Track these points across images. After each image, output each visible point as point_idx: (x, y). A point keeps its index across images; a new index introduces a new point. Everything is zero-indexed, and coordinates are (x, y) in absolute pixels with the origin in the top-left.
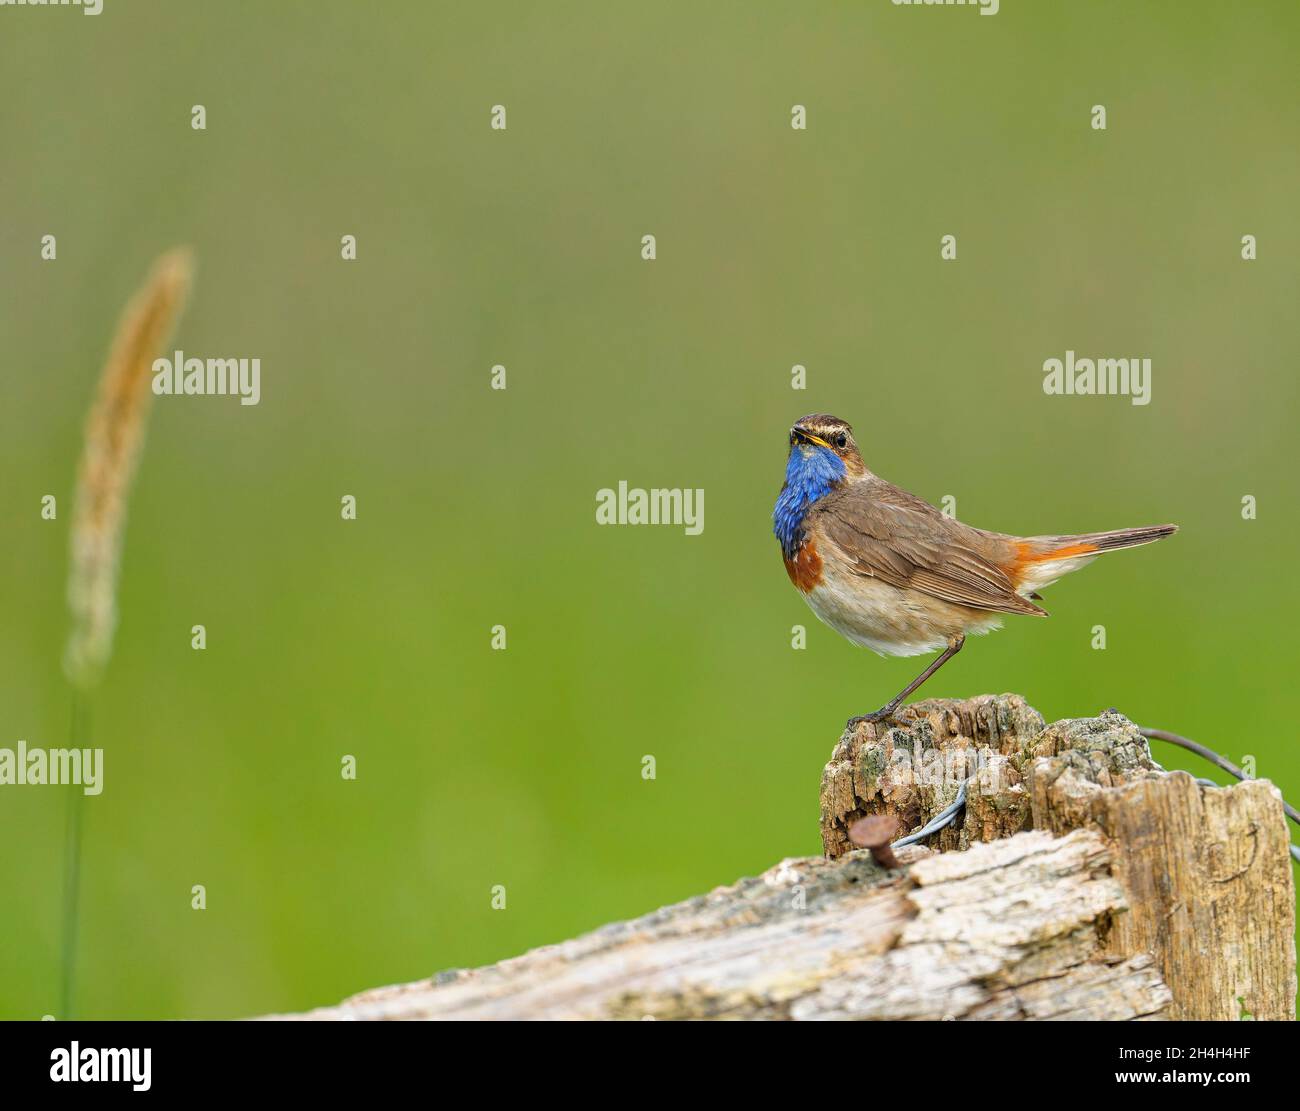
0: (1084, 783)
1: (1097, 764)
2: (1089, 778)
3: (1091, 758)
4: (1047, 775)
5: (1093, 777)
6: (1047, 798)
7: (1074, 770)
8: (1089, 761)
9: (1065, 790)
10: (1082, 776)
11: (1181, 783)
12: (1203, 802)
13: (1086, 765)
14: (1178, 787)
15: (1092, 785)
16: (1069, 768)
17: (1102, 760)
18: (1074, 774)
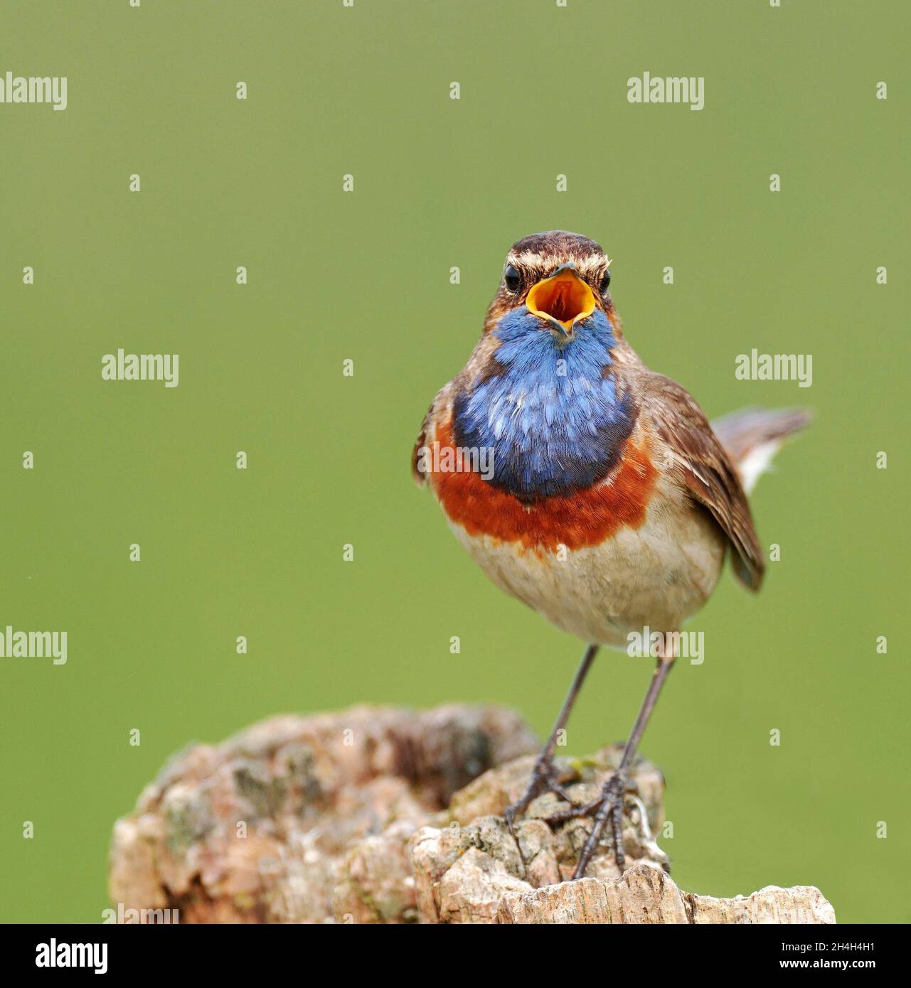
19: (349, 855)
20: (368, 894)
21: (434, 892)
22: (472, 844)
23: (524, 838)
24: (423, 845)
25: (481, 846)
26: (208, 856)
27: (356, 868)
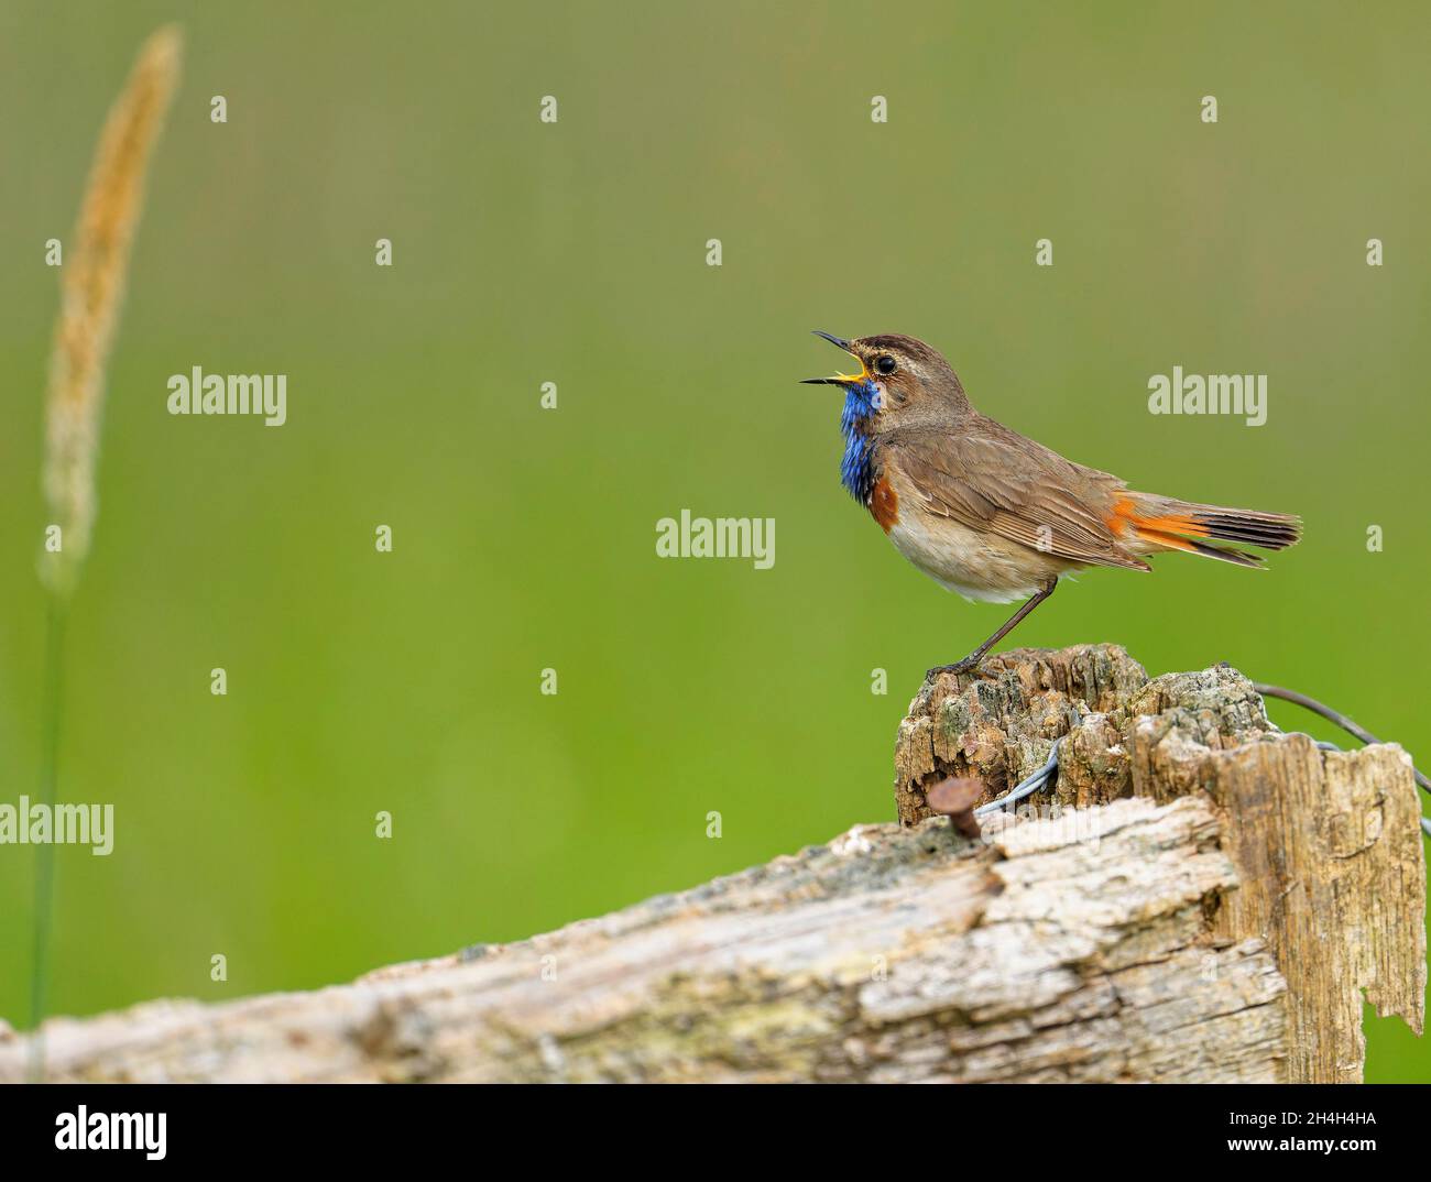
0: (1191, 744)
1: (1206, 724)
2: (1196, 740)
3: (1199, 717)
4: (1150, 736)
5: (1201, 739)
6: (1150, 761)
7: (1181, 730)
8: (1198, 721)
9: (1170, 753)
10: (1189, 737)
11: (1299, 747)
12: (1325, 768)
13: (1194, 724)
14: (1296, 752)
15: (1200, 747)
16: (1175, 728)
17: (1212, 720)
18: (1180, 735)
19: (1073, 735)
20: (1084, 759)
21: (1149, 755)
22: (1174, 724)
23: (1202, 720)
24: (1142, 727)
25: (1179, 724)
26: (968, 739)
27: (1078, 743)
